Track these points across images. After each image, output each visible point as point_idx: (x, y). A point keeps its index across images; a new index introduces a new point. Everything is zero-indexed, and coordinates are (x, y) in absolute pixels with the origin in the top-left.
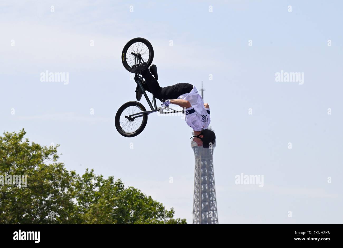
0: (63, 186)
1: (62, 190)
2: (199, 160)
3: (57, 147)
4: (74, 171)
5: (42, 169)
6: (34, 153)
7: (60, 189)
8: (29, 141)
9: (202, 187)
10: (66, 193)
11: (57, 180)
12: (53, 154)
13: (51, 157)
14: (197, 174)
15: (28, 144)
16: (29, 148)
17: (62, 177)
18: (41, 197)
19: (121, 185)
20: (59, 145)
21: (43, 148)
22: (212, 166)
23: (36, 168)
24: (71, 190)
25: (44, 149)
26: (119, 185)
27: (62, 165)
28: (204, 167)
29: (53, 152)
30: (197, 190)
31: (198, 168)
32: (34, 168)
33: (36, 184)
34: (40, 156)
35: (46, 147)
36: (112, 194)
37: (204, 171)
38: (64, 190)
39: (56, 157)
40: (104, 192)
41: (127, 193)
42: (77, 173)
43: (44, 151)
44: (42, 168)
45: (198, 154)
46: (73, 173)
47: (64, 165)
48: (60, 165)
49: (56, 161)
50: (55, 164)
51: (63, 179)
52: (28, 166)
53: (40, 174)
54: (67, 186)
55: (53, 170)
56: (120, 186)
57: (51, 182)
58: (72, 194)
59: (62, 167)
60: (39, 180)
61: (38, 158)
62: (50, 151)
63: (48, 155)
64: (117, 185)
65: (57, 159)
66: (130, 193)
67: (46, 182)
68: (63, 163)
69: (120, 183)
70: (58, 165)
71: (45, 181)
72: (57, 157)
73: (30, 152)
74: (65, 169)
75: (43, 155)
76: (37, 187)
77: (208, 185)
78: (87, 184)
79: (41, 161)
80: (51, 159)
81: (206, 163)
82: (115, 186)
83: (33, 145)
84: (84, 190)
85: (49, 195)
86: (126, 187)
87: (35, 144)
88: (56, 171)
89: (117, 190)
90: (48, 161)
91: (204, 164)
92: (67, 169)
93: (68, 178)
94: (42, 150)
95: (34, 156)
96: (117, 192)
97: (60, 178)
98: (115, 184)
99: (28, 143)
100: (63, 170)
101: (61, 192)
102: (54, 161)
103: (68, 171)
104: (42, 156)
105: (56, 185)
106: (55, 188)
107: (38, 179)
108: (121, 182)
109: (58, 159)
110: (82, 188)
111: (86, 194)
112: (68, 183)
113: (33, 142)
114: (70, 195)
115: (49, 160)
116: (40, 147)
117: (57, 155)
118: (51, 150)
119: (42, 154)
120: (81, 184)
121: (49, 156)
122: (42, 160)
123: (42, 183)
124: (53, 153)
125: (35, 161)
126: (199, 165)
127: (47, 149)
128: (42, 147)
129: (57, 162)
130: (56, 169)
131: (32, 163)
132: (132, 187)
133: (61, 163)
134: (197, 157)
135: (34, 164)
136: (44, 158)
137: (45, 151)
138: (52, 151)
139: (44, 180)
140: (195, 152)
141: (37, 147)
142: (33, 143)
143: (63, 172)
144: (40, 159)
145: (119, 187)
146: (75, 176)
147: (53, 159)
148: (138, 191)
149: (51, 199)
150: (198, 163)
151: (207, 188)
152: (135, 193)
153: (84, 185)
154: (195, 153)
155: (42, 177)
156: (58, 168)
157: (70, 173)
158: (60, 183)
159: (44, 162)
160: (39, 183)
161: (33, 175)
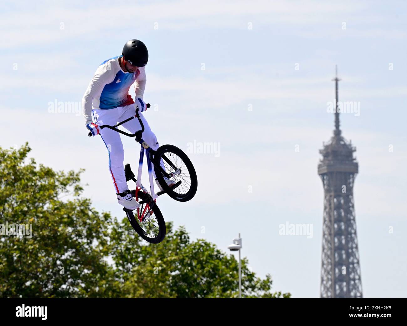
0: (89, 236)
1: (88, 244)
2: (331, 196)
3: (80, 172)
4: (108, 213)
5: (56, 209)
6: (43, 183)
7: (85, 240)
8: (35, 163)
9: (336, 240)
10: (94, 248)
11: (80, 226)
12: (74, 185)
13: (71, 188)
14: (327, 219)
15: (35, 168)
16: (35, 174)
17: (88, 221)
18: (55, 255)
19: (185, 237)
20: (84, 170)
21: (58, 173)
22: (353, 207)
23: (48, 206)
24: (103, 243)
25: (60, 177)
26: (181, 236)
27: (88, 202)
28: (338, 207)
29: (75, 181)
30: (327, 245)
31: (329, 208)
32: (42, 207)
33: (46, 233)
34: (54, 187)
35: (63, 173)
36: (170, 250)
37: (339, 214)
38: (91, 242)
39: (78, 189)
40: (157, 248)
41: (194, 249)
42: (113, 216)
43: (59, 180)
44: (56, 207)
45: (329, 185)
46: (107, 216)
47: (91, 201)
48: (85, 202)
49: (78, 196)
50: (77, 201)
51: (89, 224)
52: (34, 203)
53: (53, 216)
54: (96, 237)
55: (74, 209)
56: (183, 237)
57: (70, 229)
58: (105, 250)
59: (88, 205)
60: (50, 227)
61: (50, 191)
62: (68, 179)
63: (65, 185)
64: (177, 236)
65: (80, 192)
66: (199, 249)
67: (62, 230)
68: (90, 200)
69: (182, 233)
70: (82, 202)
71: (60, 229)
72: (81, 189)
73: (37, 179)
74: (94, 208)
75: (57, 186)
76: (48, 237)
77: (346, 238)
78: (129, 234)
79: (55, 195)
80: (70, 193)
81: (342, 201)
82: (175, 237)
83: (41, 169)
84: (124, 243)
85: (66, 251)
86: (193, 240)
87: (44, 167)
88: (78, 212)
89: (177, 244)
90: (66, 195)
91: (339, 202)
92: (96, 210)
93: (98, 224)
94: (57, 177)
95: (43, 188)
96: (178, 247)
97: (85, 223)
98: (175, 235)
99: (35, 165)
100: (91, 211)
101: (87, 247)
102: (75, 195)
103: (97, 213)
104: (56, 188)
105: (79, 235)
106: (77, 240)
107: (50, 225)
108: (185, 231)
109: (82, 192)
110: (121, 240)
111: (128, 249)
112: (98, 232)
113: (42, 163)
114: (101, 251)
115: (67, 193)
116: (54, 172)
117: (81, 186)
118: (71, 177)
119: (57, 183)
120: (120, 234)
121: (68, 187)
122: (56, 193)
123: (56, 231)
124: (73, 182)
125: (45, 195)
126: (330, 205)
127: (64, 176)
128: (56, 173)
129: (80, 198)
130: (78, 208)
131: (40, 198)
132: (203, 240)
133: (87, 200)
134: (327, 191)
135: (42, 200)
136: (59, 191)
137: (61, 179)
138: (72, 179)
139: (58, 226)
140: (323, 182)
141: (49, 173)
142: (42, 166)
143: (90, 213)
144: (53, 192)
145: (181, 239)
146: (109, 220)
147: (74, 193)
148: (211, 246)
149: (71, 257)
150: (329, 201)
151: (344, 242)
152: (207, 250)
153: (125, 235)
154: (324, 185)
155: (55, 222)
156: (82, 208)
157: (101, 216)
158: (85, 232)
159: (59, 196)
160: (51, 231)
161: (42, 217)
